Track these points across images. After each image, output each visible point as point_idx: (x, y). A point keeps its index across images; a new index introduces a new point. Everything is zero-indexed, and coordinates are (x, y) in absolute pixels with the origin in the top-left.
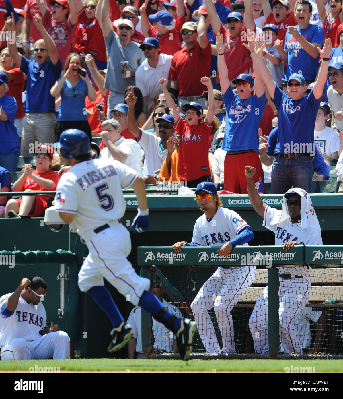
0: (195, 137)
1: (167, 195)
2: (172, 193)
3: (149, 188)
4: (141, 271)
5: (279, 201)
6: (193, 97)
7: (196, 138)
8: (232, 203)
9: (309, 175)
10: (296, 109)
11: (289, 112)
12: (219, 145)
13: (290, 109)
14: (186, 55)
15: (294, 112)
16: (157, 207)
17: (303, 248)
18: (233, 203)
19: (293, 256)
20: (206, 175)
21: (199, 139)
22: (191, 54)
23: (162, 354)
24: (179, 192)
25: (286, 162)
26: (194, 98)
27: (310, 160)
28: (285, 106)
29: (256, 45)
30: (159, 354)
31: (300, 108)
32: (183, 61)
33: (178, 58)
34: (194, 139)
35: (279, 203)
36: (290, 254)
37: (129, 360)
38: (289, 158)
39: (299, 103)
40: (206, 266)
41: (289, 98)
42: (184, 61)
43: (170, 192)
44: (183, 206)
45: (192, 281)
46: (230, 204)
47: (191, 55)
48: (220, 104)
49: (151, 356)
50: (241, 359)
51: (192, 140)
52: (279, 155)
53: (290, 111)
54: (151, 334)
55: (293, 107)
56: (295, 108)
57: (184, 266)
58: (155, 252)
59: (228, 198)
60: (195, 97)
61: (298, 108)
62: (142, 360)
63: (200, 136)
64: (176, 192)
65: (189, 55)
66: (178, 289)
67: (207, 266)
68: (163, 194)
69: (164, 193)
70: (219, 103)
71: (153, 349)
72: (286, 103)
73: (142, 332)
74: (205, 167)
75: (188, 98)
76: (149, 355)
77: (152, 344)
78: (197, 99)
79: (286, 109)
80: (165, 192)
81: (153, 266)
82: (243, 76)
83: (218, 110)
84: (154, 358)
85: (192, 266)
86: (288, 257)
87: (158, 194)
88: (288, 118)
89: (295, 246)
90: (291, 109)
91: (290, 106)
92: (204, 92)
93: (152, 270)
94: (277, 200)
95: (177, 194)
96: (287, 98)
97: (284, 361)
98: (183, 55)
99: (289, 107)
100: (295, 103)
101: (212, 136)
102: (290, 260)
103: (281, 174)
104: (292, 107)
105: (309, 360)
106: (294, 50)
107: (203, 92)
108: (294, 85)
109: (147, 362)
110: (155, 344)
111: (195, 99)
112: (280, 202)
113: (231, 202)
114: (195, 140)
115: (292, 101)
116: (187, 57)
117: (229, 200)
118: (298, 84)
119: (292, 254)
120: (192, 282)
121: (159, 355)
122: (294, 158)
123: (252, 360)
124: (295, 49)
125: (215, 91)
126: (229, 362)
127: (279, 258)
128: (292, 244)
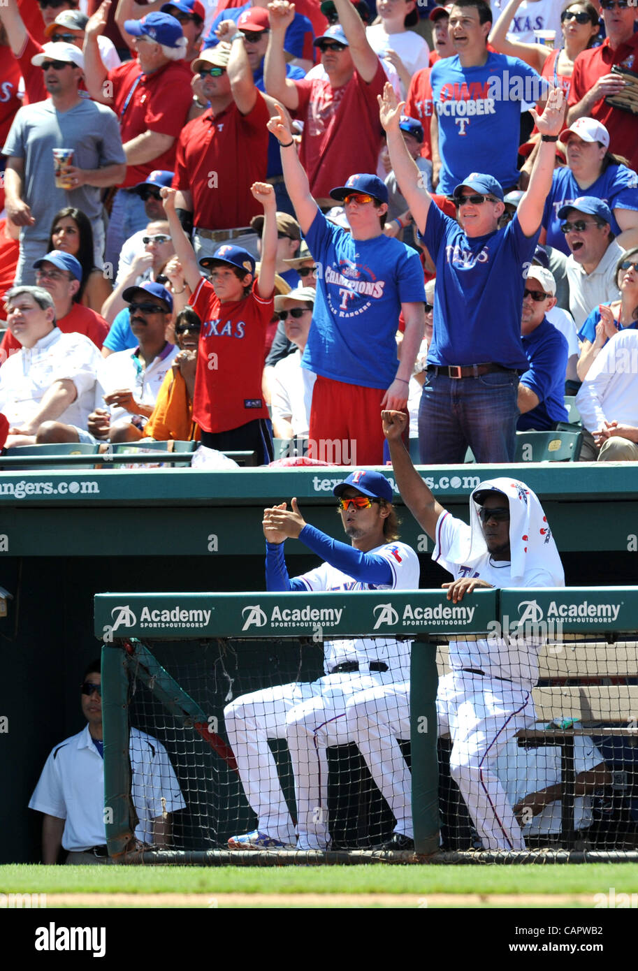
0: (229, 327)
1: (166, 469)
2: (177, 464)
3: (122, 452)
4: (102, 653)
5: (436, 482)
6: (227, 230)
7: (231, 329)
8: (322, 487)
9: (507, 418)
10: (478, 258)
11: (460, 266)
12: (291, 348)
13: (462, 258)
14: (209, 129)
15: (472, 266)
16: (142, 497)
17: (495, 596)
18: (326, 487)
19: (471, 615)
20: (257, 420)
21: (239, 333)
22: (221, 126)
23: (155, 853)
24: (194, 460)
25: (453, 387)
26: (227, 233)
27: (510, 382)
28: (452, 251)
29: (383, 103)
30: (149, 853)
31: (486, 256)
32: (202, 143)
33: (191, 137)
34: (226, 333)
35: (437, 487)
36: (463, 609)
37: (75, 867)
38: (460, 377)
39: (484, 246)
40: (259, 640)
41: (462, 231)
42: (205, 145)
43: (173, 460)
44: (204, 495)
45: (226, 675)
46: (317, 489)
47: (220, 130)
48: (294, 247)
49: (129, 857)
50: (348, 864)
51: (222, 333)
52: (437, 369)
53: (463, 264)
54: (129, 804)
55: (471, 254)
56: (474, 256)
57: (208, 640)
58: (136, 606)
59: (313, 475)
60: (231, 231)
61: (482, 257)
62: (108, 867)
63: (242, 325)
64: (188, 460)
65: (217, 129)
66: (193, 695)
67: (263, 638)
68: (154, 467)
69: (158, 464)
70: (290, 244)
71: (134, 840)
72: (454, 245)
73: (106, 799)
74: (255, 400)
75: (213, 232)
76: (123, 855)
77: (132, 830)
78: (236, 235)
79: (454, 259)
80: (160, 460)
81: (133, 639)
82: (355, 181)
83: (288, 263)
84: (137, 862)
85: (225, 639)
86: (459, 617)
87: (143, 465)
88: (457, 280)
89: (476, 590)
90: (466, 258)
91: (464, 253)
92: (254, 218)
93: (129, 649)
94: (432, 479)
95: (190, 466)
96: (457, 233)
97: (451, 867)
98: (202, 129)
99: (460, 253)
100: (476, 244)
101: (273, 326)
102: (465, 623)
103: (442, 415)
104: (468, 254)
105: (510, 867)
106: (457, 120)
107: (251, 219)
108: (468, 200)
109: (118, 872)
110: (137, 828)
111: (231, 236)
112: (438, 484)
113: (319, 484)
114: (229, 333)
115: (468, 239)
116: (211, 133)
117: (316, 480)
118: (478, 199)
119: (468, 609)
120: (226, 678)
121: (148, 855)
122: (472, 377)
123: (373, 866)
124: (457, 116)
125: (283, 218)
126: (318, 871)
127: (436, 620)
128: (469, 585)
